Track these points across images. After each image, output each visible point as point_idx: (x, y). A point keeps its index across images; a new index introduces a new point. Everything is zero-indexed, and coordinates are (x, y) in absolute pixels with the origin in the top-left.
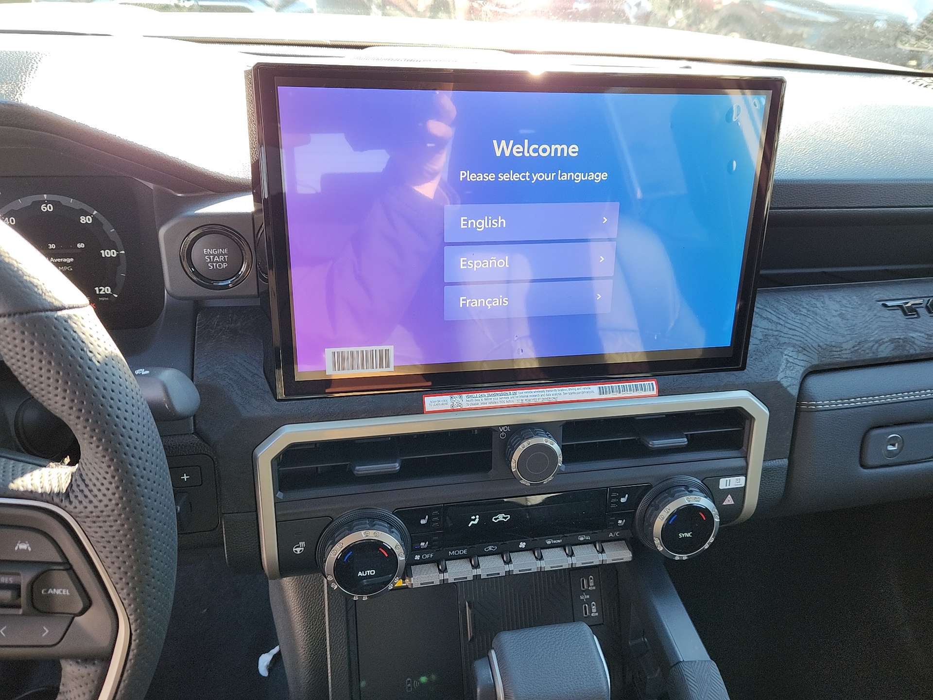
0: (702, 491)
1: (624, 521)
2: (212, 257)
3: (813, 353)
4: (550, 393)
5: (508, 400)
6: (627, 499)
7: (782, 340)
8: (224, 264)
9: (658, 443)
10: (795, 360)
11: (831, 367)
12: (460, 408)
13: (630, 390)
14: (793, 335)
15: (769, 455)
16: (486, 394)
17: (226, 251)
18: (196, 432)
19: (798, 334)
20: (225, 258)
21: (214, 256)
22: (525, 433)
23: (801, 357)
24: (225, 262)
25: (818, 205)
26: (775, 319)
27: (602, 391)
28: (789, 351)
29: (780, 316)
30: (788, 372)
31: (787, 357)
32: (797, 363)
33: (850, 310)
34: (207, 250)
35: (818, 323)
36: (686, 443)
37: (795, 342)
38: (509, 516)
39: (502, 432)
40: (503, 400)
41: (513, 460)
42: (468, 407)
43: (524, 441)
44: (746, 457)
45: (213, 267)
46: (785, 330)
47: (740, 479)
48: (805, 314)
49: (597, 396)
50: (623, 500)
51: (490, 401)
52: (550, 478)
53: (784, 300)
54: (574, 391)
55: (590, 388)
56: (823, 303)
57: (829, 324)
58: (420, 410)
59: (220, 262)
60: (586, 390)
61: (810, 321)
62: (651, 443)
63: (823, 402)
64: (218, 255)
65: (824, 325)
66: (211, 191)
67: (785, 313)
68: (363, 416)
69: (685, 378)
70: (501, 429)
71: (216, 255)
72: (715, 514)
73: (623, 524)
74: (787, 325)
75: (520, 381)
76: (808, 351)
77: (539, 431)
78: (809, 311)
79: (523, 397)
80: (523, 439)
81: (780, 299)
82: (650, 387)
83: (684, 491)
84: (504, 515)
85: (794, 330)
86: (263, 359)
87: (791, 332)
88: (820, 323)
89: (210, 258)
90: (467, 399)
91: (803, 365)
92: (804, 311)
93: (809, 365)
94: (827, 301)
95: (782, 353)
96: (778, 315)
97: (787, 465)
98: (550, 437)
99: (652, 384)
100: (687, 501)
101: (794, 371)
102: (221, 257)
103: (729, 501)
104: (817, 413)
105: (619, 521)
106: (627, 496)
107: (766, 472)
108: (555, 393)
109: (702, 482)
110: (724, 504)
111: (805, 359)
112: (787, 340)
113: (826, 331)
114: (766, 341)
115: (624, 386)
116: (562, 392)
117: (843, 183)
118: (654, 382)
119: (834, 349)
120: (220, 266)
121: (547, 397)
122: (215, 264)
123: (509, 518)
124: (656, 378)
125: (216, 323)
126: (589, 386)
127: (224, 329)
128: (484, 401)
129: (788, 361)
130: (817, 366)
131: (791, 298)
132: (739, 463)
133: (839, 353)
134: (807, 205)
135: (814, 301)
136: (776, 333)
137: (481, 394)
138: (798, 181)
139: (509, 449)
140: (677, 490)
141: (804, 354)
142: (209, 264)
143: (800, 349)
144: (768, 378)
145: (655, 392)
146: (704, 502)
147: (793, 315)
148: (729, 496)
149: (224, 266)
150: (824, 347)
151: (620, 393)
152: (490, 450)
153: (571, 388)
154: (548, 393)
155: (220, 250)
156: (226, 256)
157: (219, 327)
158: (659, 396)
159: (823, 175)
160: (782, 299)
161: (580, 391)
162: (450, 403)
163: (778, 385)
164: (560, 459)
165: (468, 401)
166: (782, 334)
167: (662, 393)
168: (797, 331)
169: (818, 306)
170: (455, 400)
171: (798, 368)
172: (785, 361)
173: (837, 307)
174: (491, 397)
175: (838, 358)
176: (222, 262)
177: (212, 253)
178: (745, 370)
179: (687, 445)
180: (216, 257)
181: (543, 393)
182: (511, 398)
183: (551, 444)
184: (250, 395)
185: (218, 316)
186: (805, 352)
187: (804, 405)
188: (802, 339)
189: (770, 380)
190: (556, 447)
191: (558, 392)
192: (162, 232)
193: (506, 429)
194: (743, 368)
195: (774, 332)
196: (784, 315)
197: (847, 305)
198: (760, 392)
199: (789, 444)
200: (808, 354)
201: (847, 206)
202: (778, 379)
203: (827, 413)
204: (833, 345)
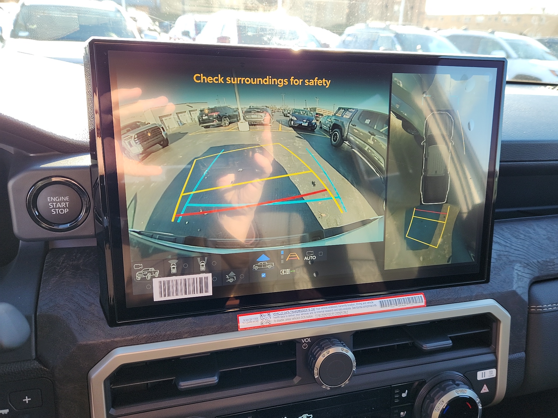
0: (465, 384)
1: (405, 412)
2: (54, 204)
3: (535, 267)
4: (342, 308)
5: (308, 315)
6: (407, 395)
7: (512, 258)
8: (65, 209)
9: (428, 346)
10: (523, 273)
11: (548, 278)
12: (268, 324)
13: (405, 303)
14: (518, 255)
15: (513, 349)
16: (289, 311)
17: (67, 198)
18: (38, 358)
19: (521, 253)
20: (66, 204)
21: (57, 202)
22: (324, 343)
23: (527, 271)
24: (67, 208)
25: (522, 159)
26: (502, 242)
27: (382, 304)
28: (517, 266)
29: (507, 241)
30: (520, 283)
31: (517, 271)
32: (524, 276)
33: (553, 234)
34: (50, 198)
35: (534, 245)
36: (451, 344)
37: (521, 259)
38: (312, 415)
39: (304, 343)
40: (304, 315)
41: (315, 368)
42: (276, 323)
43: (324, 350)
44: (495, 353)
45: (56, 212)
46: (512, 251)
47: (492, 371)
48: (524, 239)
49: (378, 308)
50: (404, 395)
51: (293, 317)
52: (347, 382)
53: (506, 229)
54: (361, 305)
55: (373, 302)
56: (534, 230)
57: (542, 245)
58: (235, 328)
59: (62, 208)
60: (370, 304)
61: (528, 243)
62: (424, 346)
63: (547, 305)
64: (60, 202)
65: (539, 246)
66: (57, 151)
67: (509, 238)
68: (186, 335)
69: (446, 290)
70: (303, 340)
71: (58, 202)
72: (479, 403)
73: (404, 415)
74: (512, 247)
75: (302, 300)
76: (531, 266)
77: (335, 341)
78: (525, 236)
79: (320, 312)
80: (322, 349)
81: (503, 228)
82: (419, 299)
83: (452, 385)
84: (307, 414)
85: (518, 250)
86: (99, 290)
87: (516, 252)
88: (535, 245)
89: (53, 205)
90: (274, 316)
91: (528, 277)
92: (522, 236)
93: (532, 277)
94: (536, 228)
95: (513, 268)
96: (504, 240)
97: (525, 357)
98: (345, 346)
99: (421, 296)
100: (456, 394)
101: (523, 282)
102: (63, 204)
103: (485, 389)
104: (543, 314)
105: (401, 413)
106: (407, 391)
107: (511, 363)
108: (345, 307)
109: (464, 376)
110: (481, 392)
111: (529, 273)
112: (514, 258)
113: (540, 251)
114: (500, 260)
115: (399, 299)
116: (351, 307)
117: (539, 143)
118: (422, 295)
119: (549, 264)
120: (62, 211)
121: (340, 311)
122: (57, 210)
123: (312, 417)
124: (423, 292)
125: (62, 261)
126: (373, 301)
127: (68, 266)
128: (288, 318)
129: (518, 275)
130: (538, 277)
131: (511, 227)
132: (490, 357)
133: (553, 267)
134: (515, 159)
135: (527, 229)
136: (506, 253)
137: (285, 311)
138: (508, 142)
139: (311, 358)
140: (447, 383)
141: (528, 269)
142: (52, 210)
143: (525, 265)
144: (507, 289)
145: (423, 304)
146: (469, 393)
147: (515, 240)
148: (485, 385)
149: (66, 211)
150: (542, 262)
151: (397, 305)
152: (295, 359)
153: (358, 302)
154: (340, 308)
155: (62, 197)
156: (67, 203)
157: (64, 265)
158: (427, 306)
159: (524, 137)
160: (504, 228)
161: (366, 305)
162: (260, 321)
163: (514, 293)
164: (354, 364)
165: (275, 318)
166: (511, 254)
167: (429, 303)
168: (520, 251)
169: (531, 232)
170: (264, 317)
171: (525, 279)
172: (516, 275)
173: (544, 232)
174: (294, 314)
175: (552, 270)
176: (64, 208)
177: (55, 201)
178: (489, 283)
179: (452, 346)
180: (59, 203)
181: (336, 308)
182: (310, 313)
183: (347, 352)
184: (86, 322)
185: (64, 255)
186: (529, 267)
187: (534, 308)
188: (525, 258)
189: (509, 290)
190: (350, 354)
191: (348, 307)
192: (11, 184)
193: (307, 340)
194: (488, 281)
195: (504, 252)
196: (509, 240)
197: (551, 231)
198: (502, 299)
199: (525, 340)
200: (531, 268)
201: (542, 159)
202: (514, 288)
203: (551, 314)
204: (548, 261)
